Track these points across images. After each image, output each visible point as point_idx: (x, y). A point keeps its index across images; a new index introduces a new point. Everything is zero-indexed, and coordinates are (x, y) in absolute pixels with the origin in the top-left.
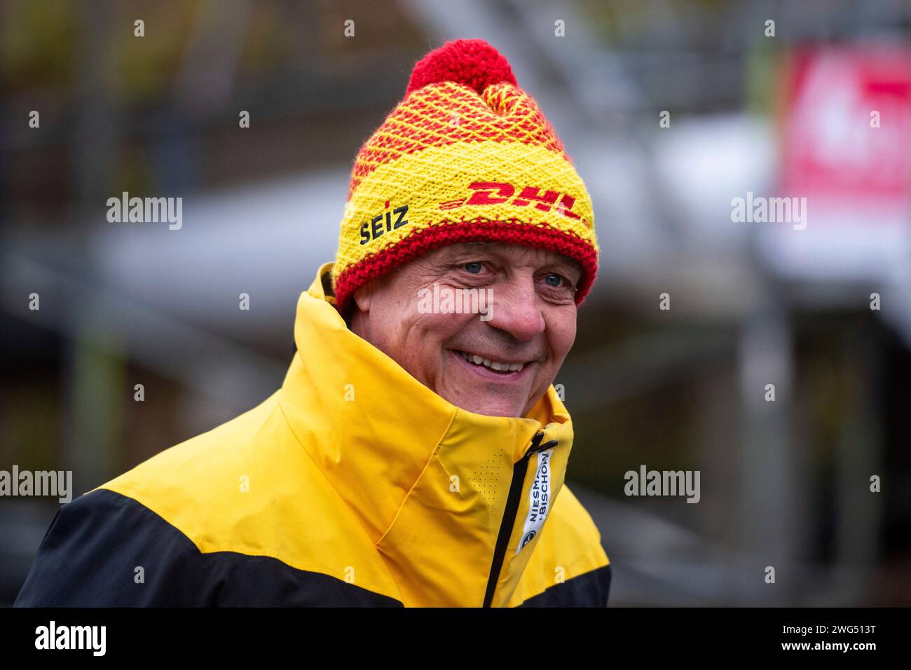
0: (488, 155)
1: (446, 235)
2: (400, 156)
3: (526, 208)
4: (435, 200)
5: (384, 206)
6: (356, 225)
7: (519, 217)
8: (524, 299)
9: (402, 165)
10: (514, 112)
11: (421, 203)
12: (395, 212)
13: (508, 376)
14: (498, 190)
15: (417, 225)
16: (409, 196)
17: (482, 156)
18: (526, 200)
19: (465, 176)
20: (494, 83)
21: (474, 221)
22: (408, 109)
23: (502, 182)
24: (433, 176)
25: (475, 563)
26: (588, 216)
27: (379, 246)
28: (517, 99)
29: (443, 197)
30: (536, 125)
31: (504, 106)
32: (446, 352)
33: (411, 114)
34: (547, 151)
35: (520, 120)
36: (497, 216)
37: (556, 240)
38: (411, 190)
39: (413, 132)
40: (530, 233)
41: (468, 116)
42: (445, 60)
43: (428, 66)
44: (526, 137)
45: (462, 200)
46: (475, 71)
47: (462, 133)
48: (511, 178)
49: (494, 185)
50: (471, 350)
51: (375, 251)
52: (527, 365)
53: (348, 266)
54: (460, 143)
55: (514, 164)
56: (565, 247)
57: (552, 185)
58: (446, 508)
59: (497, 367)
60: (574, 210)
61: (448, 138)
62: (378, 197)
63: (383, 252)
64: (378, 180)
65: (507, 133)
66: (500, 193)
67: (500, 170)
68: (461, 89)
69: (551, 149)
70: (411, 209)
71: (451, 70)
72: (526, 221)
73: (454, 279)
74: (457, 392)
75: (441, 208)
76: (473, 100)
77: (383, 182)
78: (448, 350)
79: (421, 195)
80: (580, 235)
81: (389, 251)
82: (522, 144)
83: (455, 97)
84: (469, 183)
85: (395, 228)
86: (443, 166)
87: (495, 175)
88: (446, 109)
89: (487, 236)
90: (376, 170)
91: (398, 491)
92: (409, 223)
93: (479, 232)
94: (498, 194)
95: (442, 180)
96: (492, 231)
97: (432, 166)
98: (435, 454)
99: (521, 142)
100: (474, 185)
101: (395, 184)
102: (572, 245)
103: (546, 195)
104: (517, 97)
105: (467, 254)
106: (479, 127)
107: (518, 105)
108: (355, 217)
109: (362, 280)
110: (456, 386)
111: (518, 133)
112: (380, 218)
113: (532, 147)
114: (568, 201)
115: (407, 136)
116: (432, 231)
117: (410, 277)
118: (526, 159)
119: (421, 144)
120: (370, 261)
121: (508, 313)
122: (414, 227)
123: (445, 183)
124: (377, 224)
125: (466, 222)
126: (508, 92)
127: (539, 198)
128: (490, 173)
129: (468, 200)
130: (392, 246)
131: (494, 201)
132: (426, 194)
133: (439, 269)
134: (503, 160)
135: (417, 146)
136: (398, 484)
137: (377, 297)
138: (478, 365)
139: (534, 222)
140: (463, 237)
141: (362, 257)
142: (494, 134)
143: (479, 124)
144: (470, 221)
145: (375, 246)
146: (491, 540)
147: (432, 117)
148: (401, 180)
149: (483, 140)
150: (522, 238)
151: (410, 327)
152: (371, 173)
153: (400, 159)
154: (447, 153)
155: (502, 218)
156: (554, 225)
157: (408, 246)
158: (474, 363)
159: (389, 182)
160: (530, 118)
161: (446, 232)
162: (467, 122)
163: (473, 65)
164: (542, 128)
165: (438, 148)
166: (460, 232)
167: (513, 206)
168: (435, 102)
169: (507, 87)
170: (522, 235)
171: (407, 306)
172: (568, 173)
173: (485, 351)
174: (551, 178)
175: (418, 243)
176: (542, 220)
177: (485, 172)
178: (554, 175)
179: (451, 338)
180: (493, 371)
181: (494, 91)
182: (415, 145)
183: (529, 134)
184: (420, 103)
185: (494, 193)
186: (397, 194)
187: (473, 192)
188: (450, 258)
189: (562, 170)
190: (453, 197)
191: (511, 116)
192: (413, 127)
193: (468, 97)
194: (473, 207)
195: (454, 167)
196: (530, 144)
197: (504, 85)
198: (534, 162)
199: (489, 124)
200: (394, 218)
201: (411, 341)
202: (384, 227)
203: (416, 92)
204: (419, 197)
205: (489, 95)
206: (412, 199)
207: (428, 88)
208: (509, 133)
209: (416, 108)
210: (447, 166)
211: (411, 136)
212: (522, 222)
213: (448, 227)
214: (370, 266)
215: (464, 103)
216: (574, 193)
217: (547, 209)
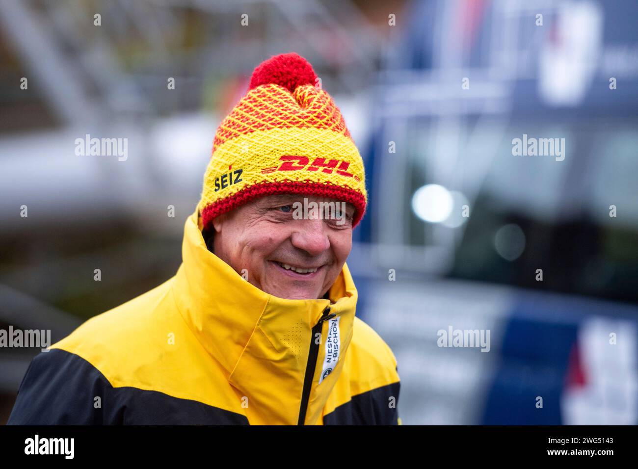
0: (293, 137)
1: (265, 190)
2: (239, 135)
3: (316, 172)
4: (259, 166)
5: (228, 168)
6: (212, 178)
7: (311, 178)
8: (315, 230)
9: (240, 142)
10: (312, 107)
11: (250, 168)
12: (235, 173)
13: (308, 276)
14: (298, 161)
15: (248, 183)
16: (244, 163)
17: (290, 138)
18: (317, 167)
19: (278, 152)
20: (302, 84)
21: (283, 182)
22: (246, 102)
23: (301, 155)
24: (258, 151)
25: (291, 391)
26: (358, 174)
27: (225, 194)
28: (315, 97)
29: (263, 165)
30: (326, 115)
31: (307, 102)
32: (267, 262)
33: (248, 107)
34: (332, 132)
35: (315, 112)
36: (297, 179)
37: (336, 192)
38: (244, 159)
39: (248, 119)
40: (318, 189)
41: (282, 110)
42: (271, 69)
43: (261, 72)
44: (319, 123)
45: (275, 168)
46: (289, 77)
47: (278, 122)
48: (307, 153)
49: (296, 158)
50: (282, 262)
51: (223, 197)
52: (320, 268)
53: (208, 204)
54: (276, 128)
55: (309, 143)
56: (342, 196)
57: (334, 156)
58: (268, 358)
59: (300, 271)
60: (349, 171)
61: (269, 125)
62: (225, 162)
63: (227, 198)
64: (225, 151)
65: (306, 122)
66: (299, 163)
67: (300, 148)
68: (280, 90)
69: (335, 131)
70: (244, 172)
71: (275, 77)
72: (316, 181)
73: (272, 216)
74: (275, 287)
75: (262, 172)
76: (287, 98)
77: (229, 152)
78: (268, 261)
79: (251, 163)
80: (352, 188)
81: (231, 198)
82: (316, 129)
83: (275, 95)
84: (280, 156)
85: (235, 183)
86: (264, 144)
87: (296, 151)
88: (270, 104)
89: (291, 191)
90: (225, 144)
91: (238, 348)
92: (243, 180)
93: (286, 188)
94: (298, 163)
95: (263, 154)
96: (294, 188)
97: (258, 144)
98: (258, 325)
99: (315, 127)
100: (283, 158)
101: (235, 155)
102: (346, 194)
103: (329, 163)
104: (314, 96)
105: (278, 202)
106: (288, 118)
107: (314, 102)
108: (211, 173)
109: (215, 214)
110: (274, 283)
111: (313, 121)
112: (226, 176)
113: (322, 130)
114: (345, 165)
115: (244, 122)
116: (257, 187)
117: (244, 214)
118: (318, 139)
119: (252, 128)
120: (219, 203)
121: (305, 239)
122: (246, 184)
123: (265, 156)
124: (224, 179)
125: (277, 182)
126: (309, 92)
127: (325, 165)
128: (293, 150)
129: (278, 168)
130: (232, 195)
131: (296, 168)
132: (253, 163)
133: (262, 210)
134: (302, 141)
135: (249, 130)
136: (238, 343)
137: (225, 224)
138: (287, 270)
139: (321, 181)
140: (275, 191)
141: (215, 200)
142: (298, 122)
143: (289, 115)
144: (280, 182)
145: (223, 194)
146: (301, 377)
147: (261, 109)
148: (239, 152)
149: (291, 127)
150: (313, 192)
151: (244, 247)
152: (222, 145)
153: (239, 138)
154: (267, 135)
155: (300, 180)
156: (334, 183)
157: (242, 196)
158: (285, 268)
159: (231, 152)
160: (322, 111)
161: (265, 188)
162: (281, 114)
163: (288, 73)
164: (330, 116)
165: (262, 132)
166: (274, 188)
167: (308, 171)
168: (264, 98)
169: (310, 88)
170: (313, 190)
171: (243, 232)
172: (346, 146)
173: (291, 262)
174: (333, 151)
175: (248, 194)
176: (326, 180)
177: (290, 149)
178: (336, 149)
179: (270, 254)
180: (298, 273)
181: (301, 91)
182: (248, 129)
183: (320, 122)
184: (254, 99)
185: (296, 163)
186: (236, 161)
187: (282, 162)
188: (268, 204)
189: (342, 145)
190: (270, 166)
191: (310, 109)
192: (248, 115)
193: (284, 95)
194: (282, 172)
195: (271, 145)
196: (321, 129)
197: (307, 86)
198: (322, 141)
199: (295, 116)
200: (234, 177)
201: (244, 255)
202: (228, 182)
203: (252, 91)
204: (249, 164)
205: (298, 93)
206: (245, 165)
207: (260, 88)
208: (308, 122)
209: (251, 102)
210: (267, 145)
211: (247, 122)
212: (313, 182)
213: (266, 185)
214: (220, 206)
215: (281, 100)
216: (349, 159)
217: (330, 172)
